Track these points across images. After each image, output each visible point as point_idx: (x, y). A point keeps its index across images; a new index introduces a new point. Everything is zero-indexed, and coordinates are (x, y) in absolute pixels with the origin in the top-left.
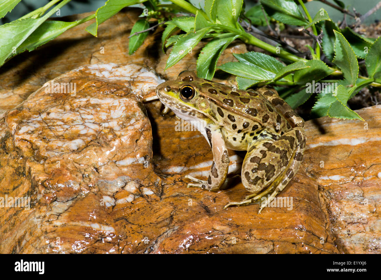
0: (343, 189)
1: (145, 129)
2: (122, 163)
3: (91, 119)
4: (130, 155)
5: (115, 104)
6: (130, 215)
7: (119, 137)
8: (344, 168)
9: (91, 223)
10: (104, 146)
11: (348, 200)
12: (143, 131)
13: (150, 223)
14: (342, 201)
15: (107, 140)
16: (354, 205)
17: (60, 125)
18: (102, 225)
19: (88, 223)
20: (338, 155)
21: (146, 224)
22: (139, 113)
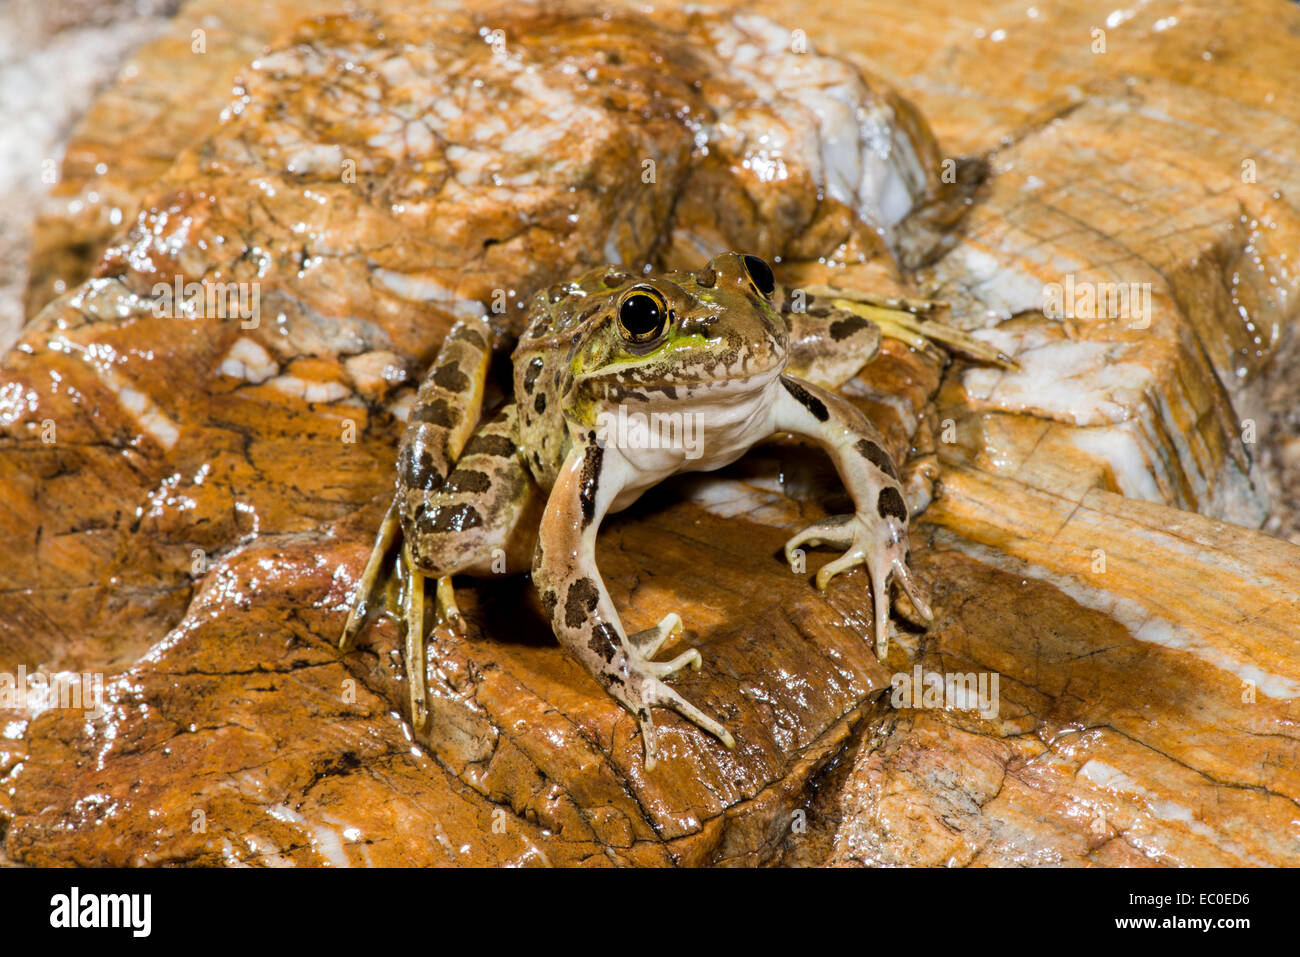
0: (946, 743)
1: (546, 222)
2: (394, 282)
3: (444, 120)
4: (440, 273)
5: (554, 116)
6: (273, 437)
7: (439, 201)
8: (1022, 684)
9: (130, 384)
10: (375, 202)
11: (921, 787)
12: (538, 225)
13: (295, 488)
14: (900, 775)
15: (401, 191)
16: (919, 810)
17: (363, 97)
18: (155, 409)
19: (124, 380)
20: (1053, 638)
21: (281, 483)
22: (568, 167)
